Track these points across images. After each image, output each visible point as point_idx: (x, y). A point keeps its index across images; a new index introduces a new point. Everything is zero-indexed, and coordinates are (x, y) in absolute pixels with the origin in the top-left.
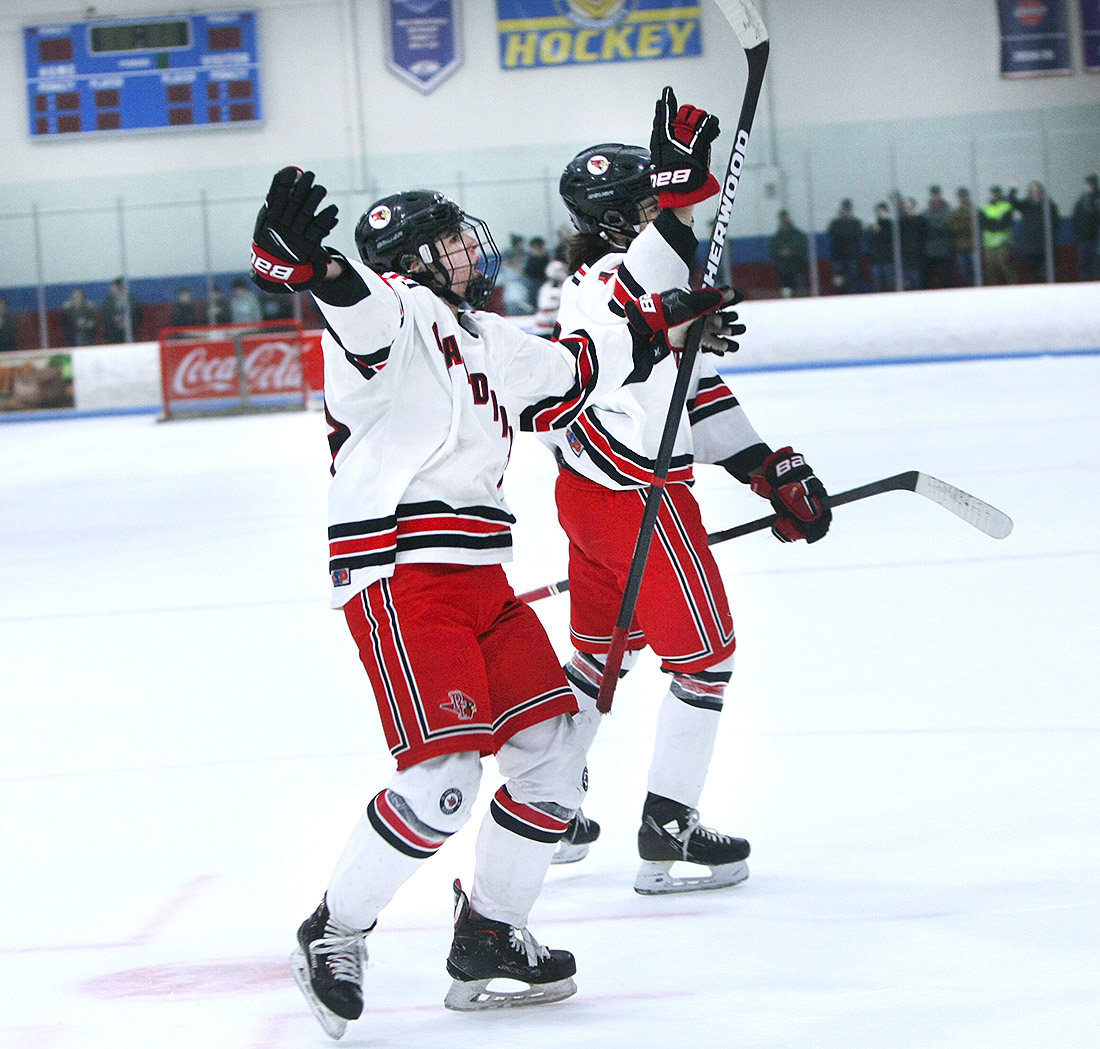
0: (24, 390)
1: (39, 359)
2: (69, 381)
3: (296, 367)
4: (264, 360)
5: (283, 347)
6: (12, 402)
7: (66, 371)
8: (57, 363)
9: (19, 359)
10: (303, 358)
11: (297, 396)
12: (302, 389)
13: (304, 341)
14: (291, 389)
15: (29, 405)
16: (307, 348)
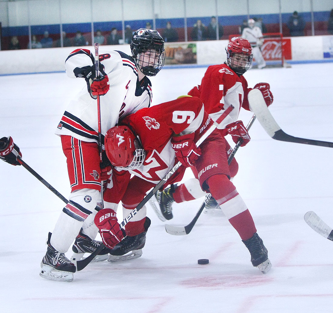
0: (178, 56)
1: (184, 45)
2: (195, 54)
3: (280, 51)
4: (268, 48)
5: (275, 43)
6: (174, 61)
7: (194, 50)
8: (190, 47)
9: (177, 45)
10: (282, 47)
11: (280, 61)
12: (282, 59)
13: (282, 41)
14: (278, 59)
15: (179, 62)
16: (284, 44)
